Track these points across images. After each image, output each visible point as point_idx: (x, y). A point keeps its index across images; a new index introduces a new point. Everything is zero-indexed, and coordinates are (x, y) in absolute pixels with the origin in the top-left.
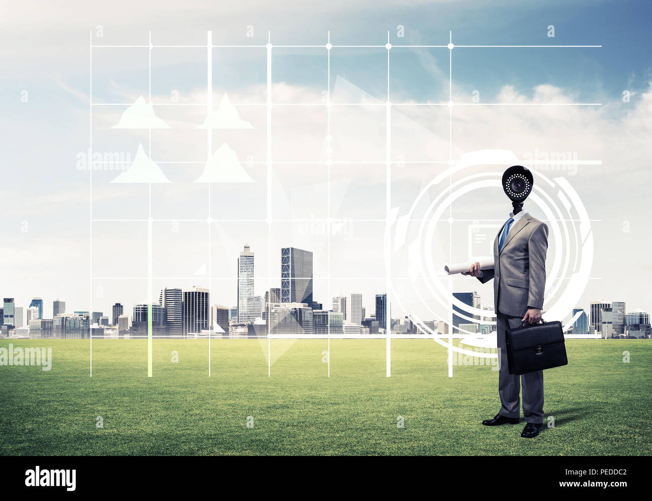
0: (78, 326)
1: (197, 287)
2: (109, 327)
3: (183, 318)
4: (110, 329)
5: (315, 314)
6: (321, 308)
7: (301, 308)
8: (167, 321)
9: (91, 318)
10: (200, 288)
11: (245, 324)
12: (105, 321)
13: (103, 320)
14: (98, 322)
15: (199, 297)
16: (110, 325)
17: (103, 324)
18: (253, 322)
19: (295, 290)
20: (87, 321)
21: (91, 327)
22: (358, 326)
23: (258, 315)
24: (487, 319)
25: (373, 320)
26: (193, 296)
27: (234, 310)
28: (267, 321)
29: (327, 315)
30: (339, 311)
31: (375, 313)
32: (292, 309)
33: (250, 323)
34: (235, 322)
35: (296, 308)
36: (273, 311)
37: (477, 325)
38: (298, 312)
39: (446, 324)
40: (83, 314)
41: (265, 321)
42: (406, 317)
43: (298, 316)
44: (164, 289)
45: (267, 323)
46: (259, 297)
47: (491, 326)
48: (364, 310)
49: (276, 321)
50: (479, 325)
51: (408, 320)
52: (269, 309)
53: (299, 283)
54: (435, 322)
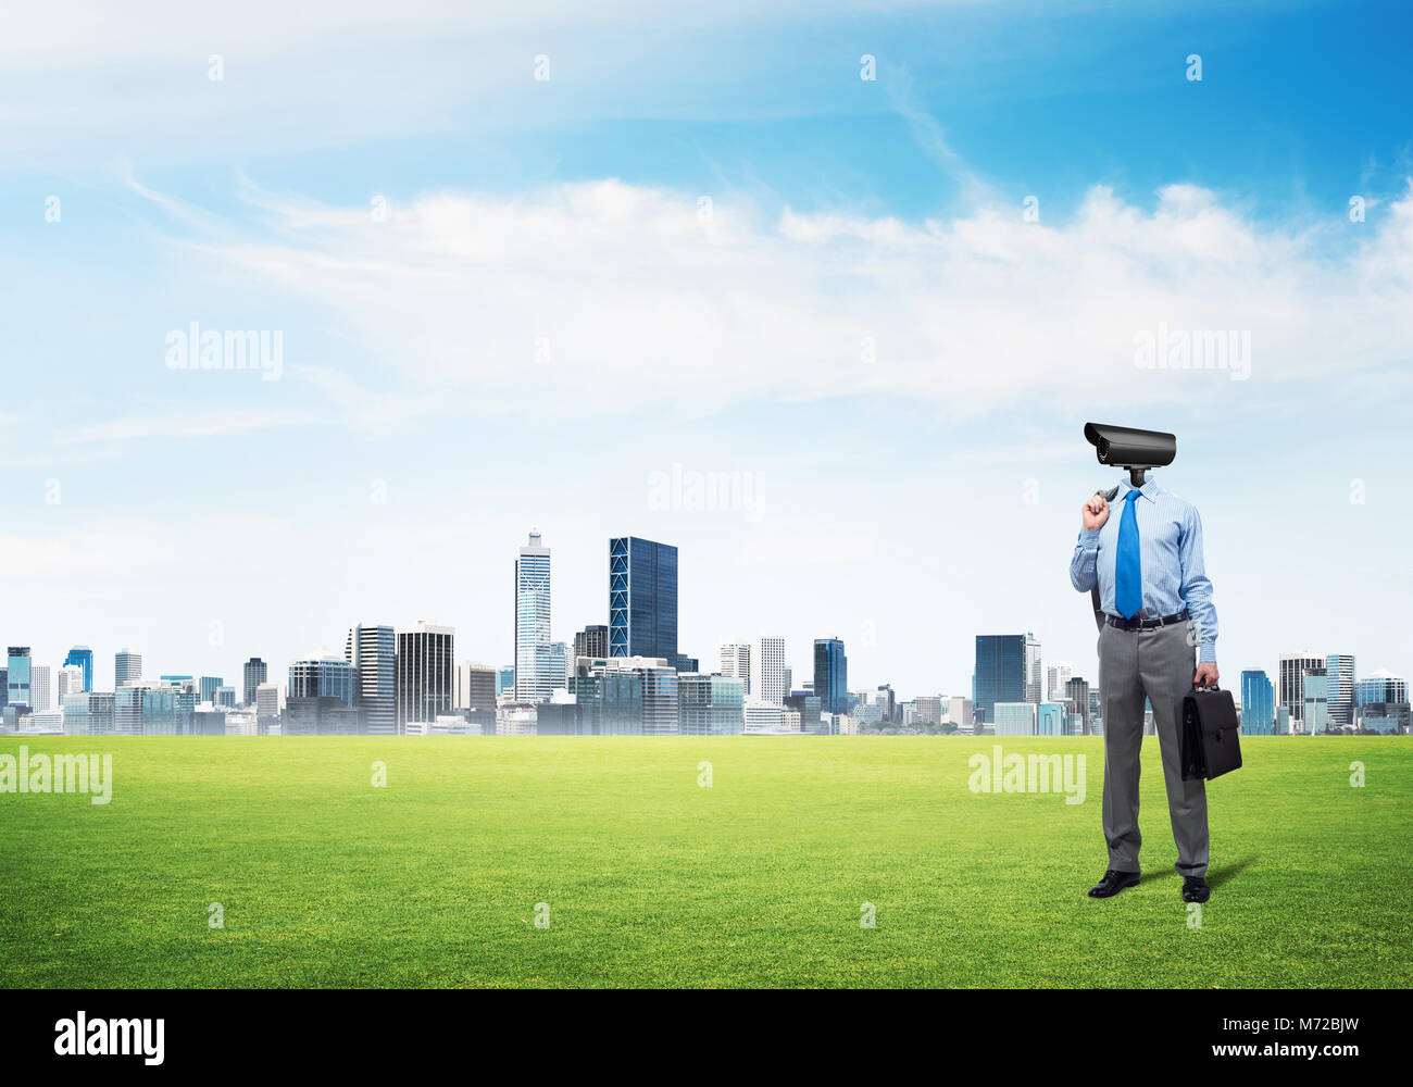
0: (169, 708)
1: (427, 623)
2: (236, 710)
3: (396, 689)
4: (238, 713)
5: (683, 681)
6: (696, 669)
7: (653, 668)
8: (362, 697)
9: (197, 690)
10: (433, 624)
11: (532, 703)
12: (228, 697)
13: (223, 693)
14: (213, 699)
15: (432, 645)
16: (238, 706)
17: (223, 704)
18: (548, 700)
19: (638, 630)
20: (189, 696)
21: (198, 709)
22: (775, 707)
23: (559, 684)
24: (1054, 692)
25: (809, 694)
26: (418, 643)
27: (506, 672)
28: (578, 697)
29: (710, 684)
30: (736, 673)
31: (813, 679)
32: (634, 670)
33: (542, 701)
34: (510, 698)
35: (642, 668)
36: (591, 674)
37: (1035, 705)
38: (646, 676)
39: (966, 703)
40: (181, 682)
41: (574, 696)
42: (881, 688)
43: (646, 686)
44: (356, 626)
45: (578, 701)
46: (562, 644)
47: (1065, 709)
48: (788, 674)
49: (598, 696)
50: (1039, 705)
51: (885, 694)
52: (582, 670)
53: (648, 613)
54: (942, 699)
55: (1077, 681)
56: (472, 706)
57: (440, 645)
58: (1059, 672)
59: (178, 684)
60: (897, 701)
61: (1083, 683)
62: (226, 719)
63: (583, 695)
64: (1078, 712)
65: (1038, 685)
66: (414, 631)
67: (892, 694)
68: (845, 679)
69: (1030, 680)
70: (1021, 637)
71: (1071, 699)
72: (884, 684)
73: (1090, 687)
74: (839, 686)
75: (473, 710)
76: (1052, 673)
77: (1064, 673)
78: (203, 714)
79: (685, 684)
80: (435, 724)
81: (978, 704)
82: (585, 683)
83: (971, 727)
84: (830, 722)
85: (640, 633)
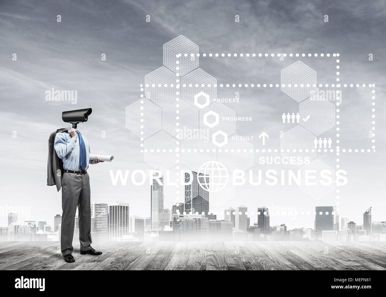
0: (28, 232)
1: (119, 202)
2: (51, 233)
3: (108, 226)
4: (52, 234)
5: (211, 223)
6: (215, 218)
7: (200, 218)
8: (96, 229)
9: (37, 226)
10: (122, 202)
11: (157, 231)
12: (48, 229)
13: (47, 227)
14: (43, 229)
15: (121, 210)
16: (52, 232)
17: (47, 231)
18: (163, 229)
19: (195, 204)
20: (34, 228)
21: (37, 233)
22: (244, 232)
23: (166, 224)
24: (343, 227)
25: (256, 228)
26: (116, 209)
27: (148, 220)
28: (173, 229)
29: (220, 224)
30: (230, 220)
31: (257, 222)
32: (193, 219)
33: (160, 230)
34: (149, 229)
35: (196, 218)
36: (178, 220)
37: (337, 231)
38: (198, 221)
39: (312, 231)
40: (32, 223)
41: (172, 228)
42: (281, 225)
43: (198, 224)
44: (94, 203)
45: (173, 230)
46: (168, 209)
47: (347, 233)
48: (248, 220)
49: (180, 228)
50: (338, 231)
51: (283, 227)
52: (175, 219)
53: (199, 199)
54: (304, 229)
55: (352, 223)
56: (135, 232)
57: (124, 209)
58: (345, 219)
59: (31, 224)
60: (287, 230)
61: (354, 223)
62: (48, 236)
63: (175, 228)
64: (352, 234)
65: (338, 224)
66: (115, 205)
67: (285, 227)
68: (269, 222)
69: (335, 222)
70: (332, 207)
71: (350, 229)
72: (283, 224)
73: (356, 225)
74: (267, 225)
75: (136, 233)
76: (343, 220)
77: (347, 220)
78: (40, 235)
79: (212, 224)
80: (122, 238)
81: (316, 231)
82: (176, 224)
83: (314, 239)
84: (263, 237)
85: (196, 206)
